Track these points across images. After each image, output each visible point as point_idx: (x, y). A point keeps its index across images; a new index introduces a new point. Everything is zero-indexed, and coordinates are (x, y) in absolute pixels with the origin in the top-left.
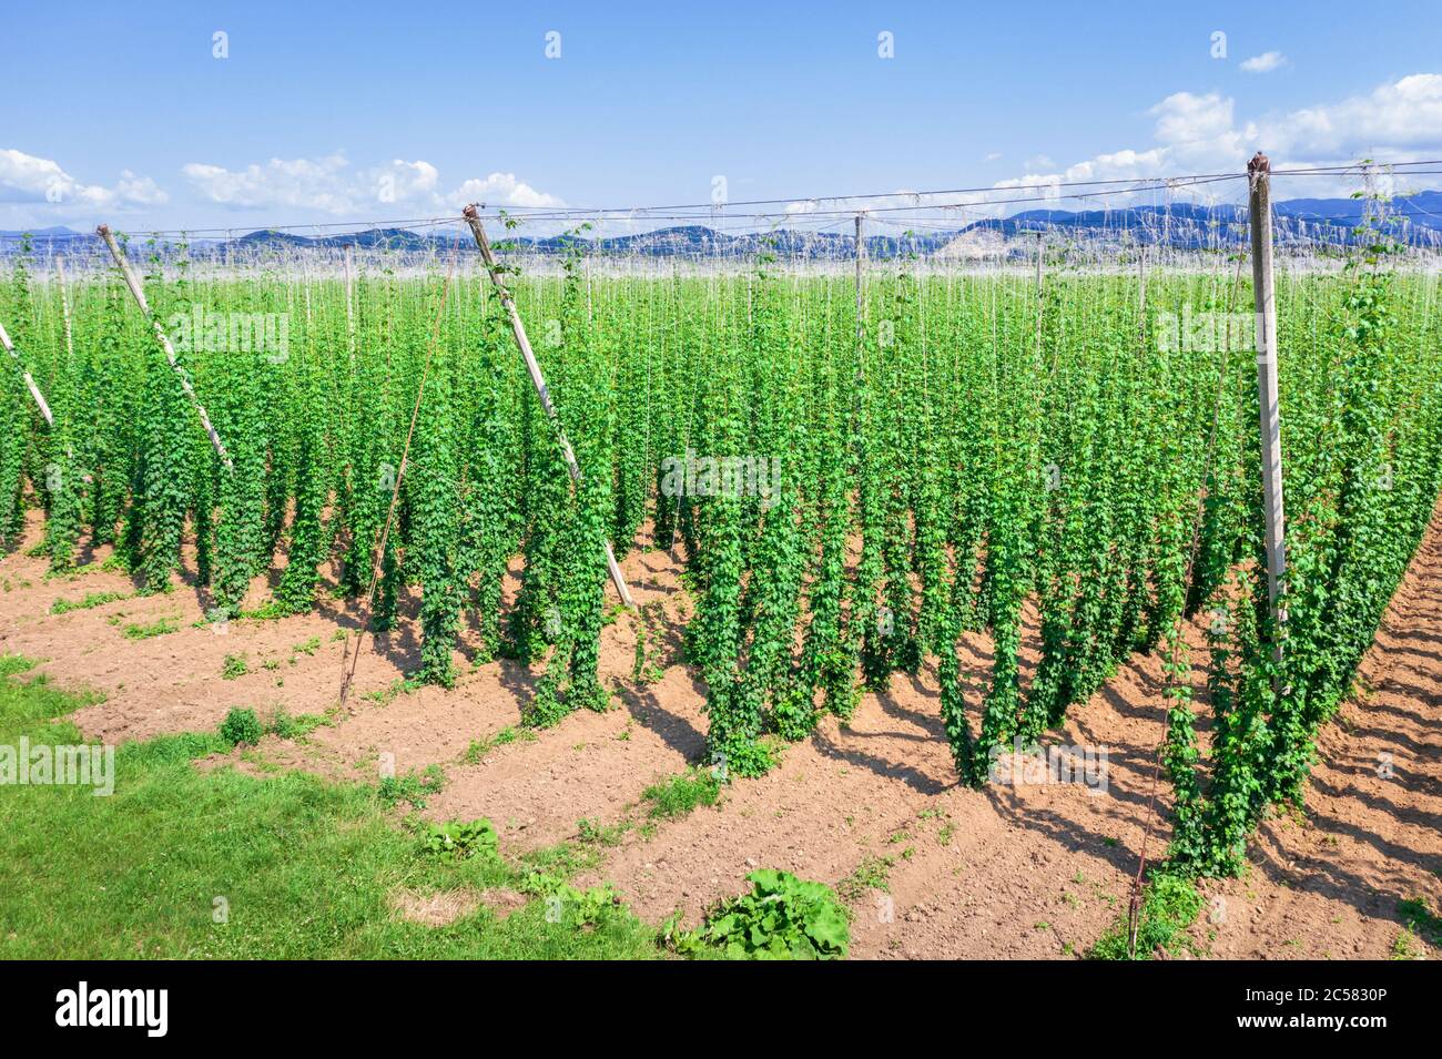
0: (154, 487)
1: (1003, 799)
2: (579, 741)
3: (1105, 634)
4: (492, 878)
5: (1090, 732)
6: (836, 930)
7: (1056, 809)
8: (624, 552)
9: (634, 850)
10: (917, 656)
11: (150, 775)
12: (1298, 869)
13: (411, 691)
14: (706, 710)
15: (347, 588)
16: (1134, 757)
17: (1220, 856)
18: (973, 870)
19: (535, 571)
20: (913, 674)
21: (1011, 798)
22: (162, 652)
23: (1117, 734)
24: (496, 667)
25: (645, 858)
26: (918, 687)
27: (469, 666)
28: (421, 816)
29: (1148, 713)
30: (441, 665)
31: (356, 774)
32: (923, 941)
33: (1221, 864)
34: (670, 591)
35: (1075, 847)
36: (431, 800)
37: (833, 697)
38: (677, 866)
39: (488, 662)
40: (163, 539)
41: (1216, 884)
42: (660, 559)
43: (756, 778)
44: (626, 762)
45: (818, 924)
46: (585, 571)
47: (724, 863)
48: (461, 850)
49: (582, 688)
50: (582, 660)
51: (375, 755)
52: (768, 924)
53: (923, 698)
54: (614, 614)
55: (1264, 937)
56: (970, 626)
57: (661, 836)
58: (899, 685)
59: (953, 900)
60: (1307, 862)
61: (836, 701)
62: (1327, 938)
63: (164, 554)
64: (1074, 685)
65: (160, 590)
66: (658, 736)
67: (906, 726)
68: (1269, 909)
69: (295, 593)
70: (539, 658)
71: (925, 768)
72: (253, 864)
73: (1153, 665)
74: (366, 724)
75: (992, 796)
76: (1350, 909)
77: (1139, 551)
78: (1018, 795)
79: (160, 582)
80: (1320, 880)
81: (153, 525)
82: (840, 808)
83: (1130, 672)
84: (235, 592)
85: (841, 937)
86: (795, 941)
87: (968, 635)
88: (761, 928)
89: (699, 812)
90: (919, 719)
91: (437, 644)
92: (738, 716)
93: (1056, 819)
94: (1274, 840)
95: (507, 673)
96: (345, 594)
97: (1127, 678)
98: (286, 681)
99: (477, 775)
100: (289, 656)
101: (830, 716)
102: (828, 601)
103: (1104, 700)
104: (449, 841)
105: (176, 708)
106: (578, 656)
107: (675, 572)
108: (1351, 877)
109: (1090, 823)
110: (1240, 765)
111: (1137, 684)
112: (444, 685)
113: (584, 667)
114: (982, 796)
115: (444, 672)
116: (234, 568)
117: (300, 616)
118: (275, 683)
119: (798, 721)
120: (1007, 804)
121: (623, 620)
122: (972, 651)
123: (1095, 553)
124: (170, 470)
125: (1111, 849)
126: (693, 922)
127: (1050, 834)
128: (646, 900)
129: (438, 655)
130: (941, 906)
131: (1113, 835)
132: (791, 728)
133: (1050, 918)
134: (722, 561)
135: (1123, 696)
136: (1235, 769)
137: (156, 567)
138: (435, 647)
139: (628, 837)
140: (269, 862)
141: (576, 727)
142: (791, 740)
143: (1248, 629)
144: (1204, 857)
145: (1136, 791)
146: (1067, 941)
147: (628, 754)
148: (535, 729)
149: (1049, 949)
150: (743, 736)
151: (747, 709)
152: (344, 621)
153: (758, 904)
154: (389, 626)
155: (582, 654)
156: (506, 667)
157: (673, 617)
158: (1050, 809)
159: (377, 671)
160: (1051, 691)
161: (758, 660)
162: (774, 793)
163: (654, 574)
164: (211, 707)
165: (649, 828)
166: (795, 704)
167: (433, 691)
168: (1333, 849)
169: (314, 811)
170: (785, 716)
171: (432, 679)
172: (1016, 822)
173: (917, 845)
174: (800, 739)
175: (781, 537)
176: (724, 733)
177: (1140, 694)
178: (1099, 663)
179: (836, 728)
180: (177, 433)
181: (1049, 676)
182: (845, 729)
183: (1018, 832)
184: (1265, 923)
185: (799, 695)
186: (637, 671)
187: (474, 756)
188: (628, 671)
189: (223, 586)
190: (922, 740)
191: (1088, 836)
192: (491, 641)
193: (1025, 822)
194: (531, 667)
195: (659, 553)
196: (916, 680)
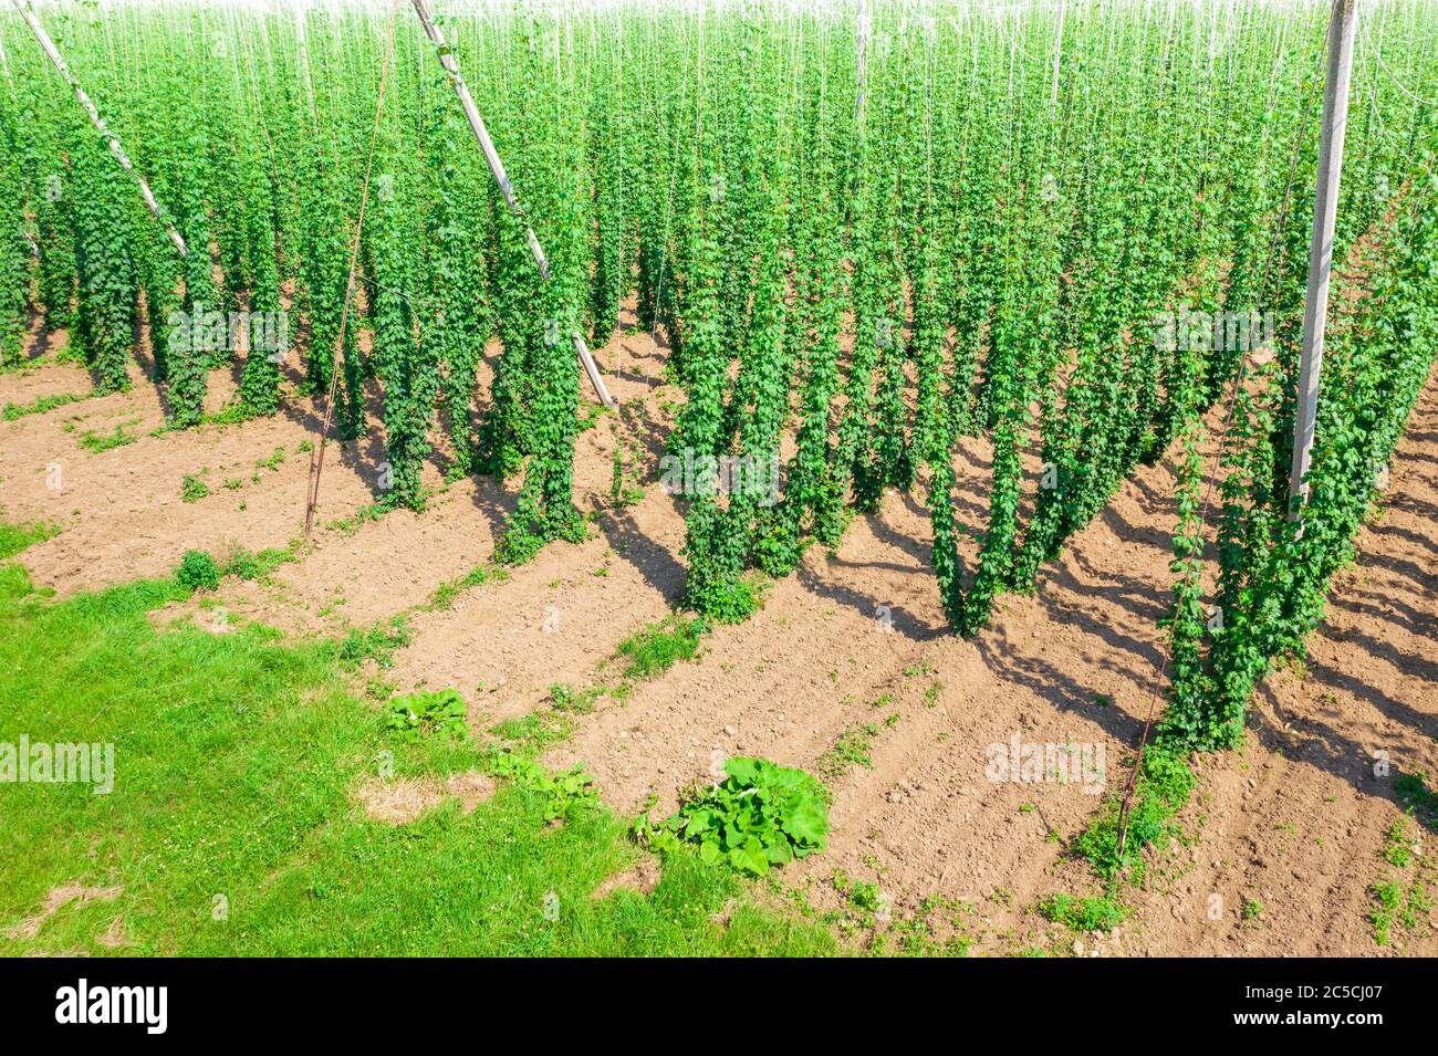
0: (96, 279)
1: (993, 647)
2: (554, 577)
3: (1110, 459)
4: (459, 762)
5: (1085, 561)
6: (814, 823)
7: (1048, 658)
8: (605, 337)
9: (609, 717)
10: (910, 472)
11: (103, 634)
12: (1295, 732)
13: (379, 516)
14: (685, 553)
15: (313, 385)
16: (1131, 592)
17: (1216, 733)
18: (959, 735)
19: (505, 382)
20: (905, 490)
21: (1001, 645)
22: (120, 466)
23: (1115, 562)
24: (468, 484)
25: (619, 725)
26: (910, 504)
27: (440, 482)
28: (389, 676)
29: (1148, 537)
30: (409, 488)
31: (319, 624)
32: (904, 828)
33: (1217, 740)
34: (655, 383)
35: (1065, 706)
36: (399, 654)
37: (820, 525)
38: (652, 736)
39: (460, 478)
40: (112, 336)
41: (1209, 758)
42: (644, 343)
43: (738, 623)
44: (603, 603)
45: (795, 817)
46: (554, 402)
47: (701, 730)
48: (427, 723)
49: (556, 520)
50: (555, 491)
51: (340, 598)
52: (744, 820)
53: (914, 518)
54: (593, 416)
55: (1256, 818)
56: (966, 430)
57: (637, 698)
58: (891, 504)
59: (937, 775)
60: (1303, 724)
61: (824, 529)
62: (1320, 821)
63: (116, 352)
64: (1074, 518)
65: (116, 389)
66: (636, 569)
67: (896, 555)
68: (1262, 781)
69: (256, 395)
70: (513, 471)
71: (913, 608)
72: (210, 747)
73: (1158, 478)
74: (332, 561)
75: (982, 647)
76: (1344, 783)
77: (1151, 366)
78: (1009, 641)
79: (115, 380)
80: (1317, 747)
81: (100, 321)
82: (824, 660)
83: (1133, 489)
84: (192, 397)
85: (819, 831)
86: (770, 841)
87: (965, 440)
88: (736, 824)
89: (678, 668)
90: (910, 545)
91: (404, 467)
92: (719, 561)
93: (1048, 670)
94: (1271, 698)
95: (480, 490)
96: (311, 392)
97: (1129, 494)
98: (250, 502)
99: (447, 623)
100: (250, 472)
101: (817, 545)
102: (816, 432)
103: (1103, 523)
104: (413, 717)
105: (133, 542)
106: (551, 486)
107: (658, 357)
108: (1348, 744)
109: (1082, 675)
110: (1247, 645)
111: (1139, 500)
112: (414, 509)
113: (557, 498)
114: (971, 646)
115: (413, 495)
116: (188, 373)
117: (265, 418)
118: (237, 506)
119: (783, 558)
120: (997, 652)
121: (603, 423)
122: (968, 458)
123: (1106, 382)
124: (110, 262)
125: (1101, 709)
126: (667, 808)
127: (1041, 691)
128: (620, 780)
129: (405, 479)
130: (924, 785)
131: (1103, 691)
132: (775, 565)
133: (1036, 798)
134: (700, 398)
135: (1123, 515)
136: (1241, 649)
137: (108, 365)
138: (402, 469)
139: (603, 702)
140: (227, 744)
141: (553, 560)
142: (776, 576)
143: (1264, 473)
144: (1200, 732)
145: (1132, 635)
146: (1053, 826)
147: (607, 593)
148: (507, 567)
149: (1033, 837)
150: (724, 583)
151: (728, 555)
152: (312, 424)
153: (733, 797)
154: (357, 434)
155: (555, 485)
156: (479, 483)
157: (656, 416)
158: (1042, 657)
159: (344, 489)
160: (1049, 531)
161: (740, 506)
162: (755, 641)
163: (638, 362)
164: (170, 539)
165: (623, 691)
166: (779, 540)
167: (401, 516)
168: (1332, 708)
169: (273, 680)
170: (769, 553)
171: (399, 502)
172: (1004, 674)
173: (902, 708)
174: (785, 574)
175: (764, 376)
176: (704, 579)
177: (1140, 511)
178: (1103, 489)
179: (823, 558)
180: (113, 220)
181: (1049, 517)
182: (833, 559)
183: (1008, 686)
184: (1257, 800)
185: (784, 532)
186: (615, 493)
187: (443, 599)
188: (607, 487)
189: (179, 392)
190: (911, 570)
191: (1077, 690)
192: (462, 457)
193: (1014, 673)
194: (506, 481)
195: (643, 335)
196: (908, 496)
